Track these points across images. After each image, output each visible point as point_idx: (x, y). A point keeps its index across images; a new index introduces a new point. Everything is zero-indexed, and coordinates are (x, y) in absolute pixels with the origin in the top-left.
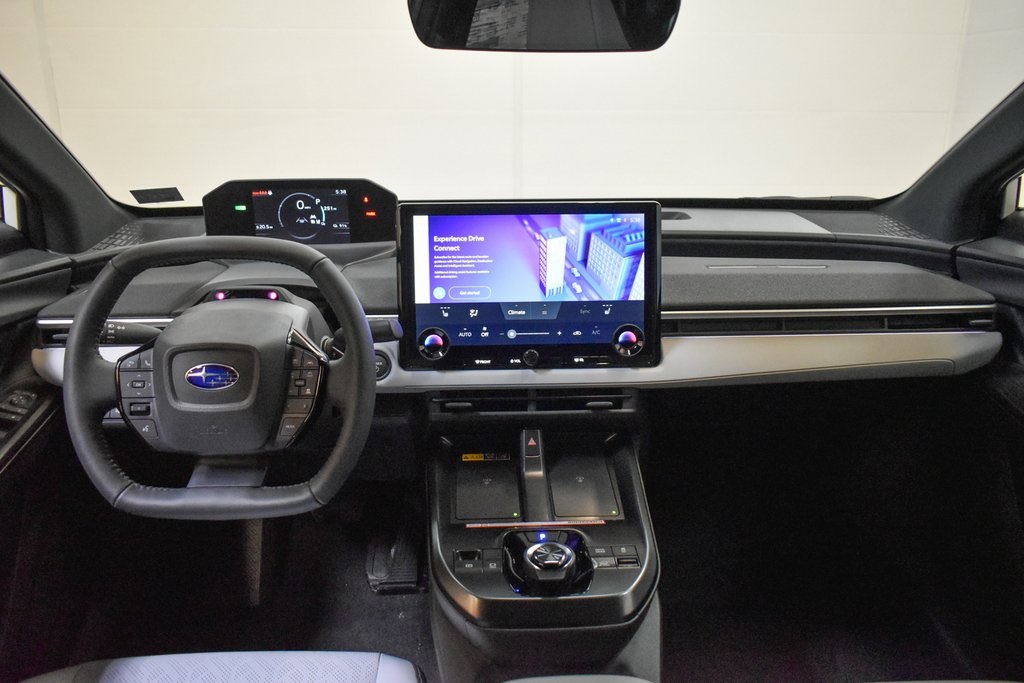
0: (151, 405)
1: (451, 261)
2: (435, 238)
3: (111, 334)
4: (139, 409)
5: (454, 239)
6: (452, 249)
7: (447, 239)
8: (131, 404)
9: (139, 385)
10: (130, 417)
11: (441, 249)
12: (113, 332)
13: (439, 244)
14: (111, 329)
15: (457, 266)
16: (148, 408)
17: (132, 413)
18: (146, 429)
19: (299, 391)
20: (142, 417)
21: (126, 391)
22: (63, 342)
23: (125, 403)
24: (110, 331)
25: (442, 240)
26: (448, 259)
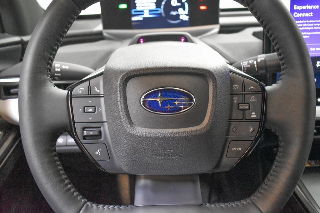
0: (102, 129)
1: (305, 25)
2: (295, 6)
3: (58, 72)
4: (91, 133)
5: (309, 7)
6: (307, 15)
7: (304, 7)
8: (84, 129)
9: (90, 110)
10: (83, 141)
11: (299, 15)
12: (59, 70)
13: (298, 11)
14: (58, 68)
15: (309, 28)
16: (100, 132)
17: (84, 137)
18: (98, 152)
19: (244, 114)
20: (94, 141)
21: (79, 116)
22: (16, 95)
23: (78, 128)
24: (57, 70)
25: (300, 8)
26: (303, 23)
